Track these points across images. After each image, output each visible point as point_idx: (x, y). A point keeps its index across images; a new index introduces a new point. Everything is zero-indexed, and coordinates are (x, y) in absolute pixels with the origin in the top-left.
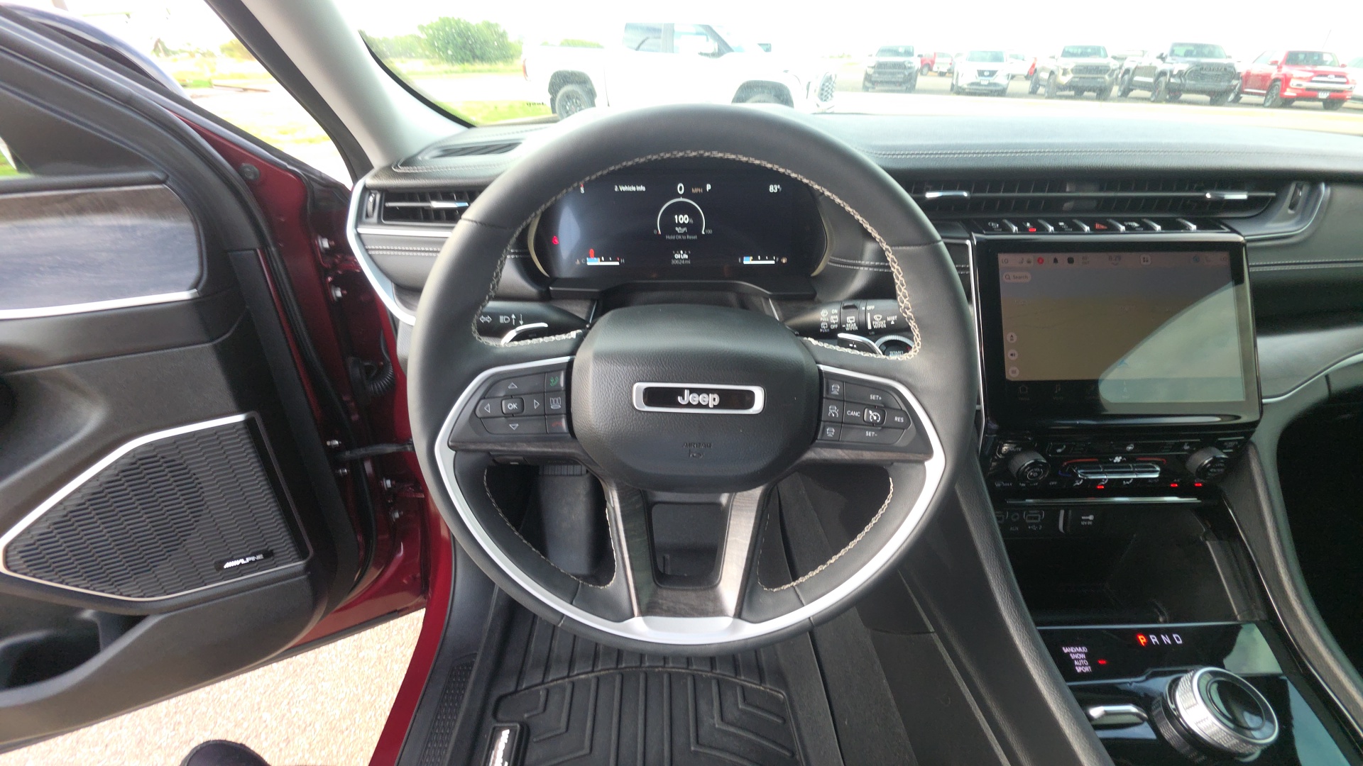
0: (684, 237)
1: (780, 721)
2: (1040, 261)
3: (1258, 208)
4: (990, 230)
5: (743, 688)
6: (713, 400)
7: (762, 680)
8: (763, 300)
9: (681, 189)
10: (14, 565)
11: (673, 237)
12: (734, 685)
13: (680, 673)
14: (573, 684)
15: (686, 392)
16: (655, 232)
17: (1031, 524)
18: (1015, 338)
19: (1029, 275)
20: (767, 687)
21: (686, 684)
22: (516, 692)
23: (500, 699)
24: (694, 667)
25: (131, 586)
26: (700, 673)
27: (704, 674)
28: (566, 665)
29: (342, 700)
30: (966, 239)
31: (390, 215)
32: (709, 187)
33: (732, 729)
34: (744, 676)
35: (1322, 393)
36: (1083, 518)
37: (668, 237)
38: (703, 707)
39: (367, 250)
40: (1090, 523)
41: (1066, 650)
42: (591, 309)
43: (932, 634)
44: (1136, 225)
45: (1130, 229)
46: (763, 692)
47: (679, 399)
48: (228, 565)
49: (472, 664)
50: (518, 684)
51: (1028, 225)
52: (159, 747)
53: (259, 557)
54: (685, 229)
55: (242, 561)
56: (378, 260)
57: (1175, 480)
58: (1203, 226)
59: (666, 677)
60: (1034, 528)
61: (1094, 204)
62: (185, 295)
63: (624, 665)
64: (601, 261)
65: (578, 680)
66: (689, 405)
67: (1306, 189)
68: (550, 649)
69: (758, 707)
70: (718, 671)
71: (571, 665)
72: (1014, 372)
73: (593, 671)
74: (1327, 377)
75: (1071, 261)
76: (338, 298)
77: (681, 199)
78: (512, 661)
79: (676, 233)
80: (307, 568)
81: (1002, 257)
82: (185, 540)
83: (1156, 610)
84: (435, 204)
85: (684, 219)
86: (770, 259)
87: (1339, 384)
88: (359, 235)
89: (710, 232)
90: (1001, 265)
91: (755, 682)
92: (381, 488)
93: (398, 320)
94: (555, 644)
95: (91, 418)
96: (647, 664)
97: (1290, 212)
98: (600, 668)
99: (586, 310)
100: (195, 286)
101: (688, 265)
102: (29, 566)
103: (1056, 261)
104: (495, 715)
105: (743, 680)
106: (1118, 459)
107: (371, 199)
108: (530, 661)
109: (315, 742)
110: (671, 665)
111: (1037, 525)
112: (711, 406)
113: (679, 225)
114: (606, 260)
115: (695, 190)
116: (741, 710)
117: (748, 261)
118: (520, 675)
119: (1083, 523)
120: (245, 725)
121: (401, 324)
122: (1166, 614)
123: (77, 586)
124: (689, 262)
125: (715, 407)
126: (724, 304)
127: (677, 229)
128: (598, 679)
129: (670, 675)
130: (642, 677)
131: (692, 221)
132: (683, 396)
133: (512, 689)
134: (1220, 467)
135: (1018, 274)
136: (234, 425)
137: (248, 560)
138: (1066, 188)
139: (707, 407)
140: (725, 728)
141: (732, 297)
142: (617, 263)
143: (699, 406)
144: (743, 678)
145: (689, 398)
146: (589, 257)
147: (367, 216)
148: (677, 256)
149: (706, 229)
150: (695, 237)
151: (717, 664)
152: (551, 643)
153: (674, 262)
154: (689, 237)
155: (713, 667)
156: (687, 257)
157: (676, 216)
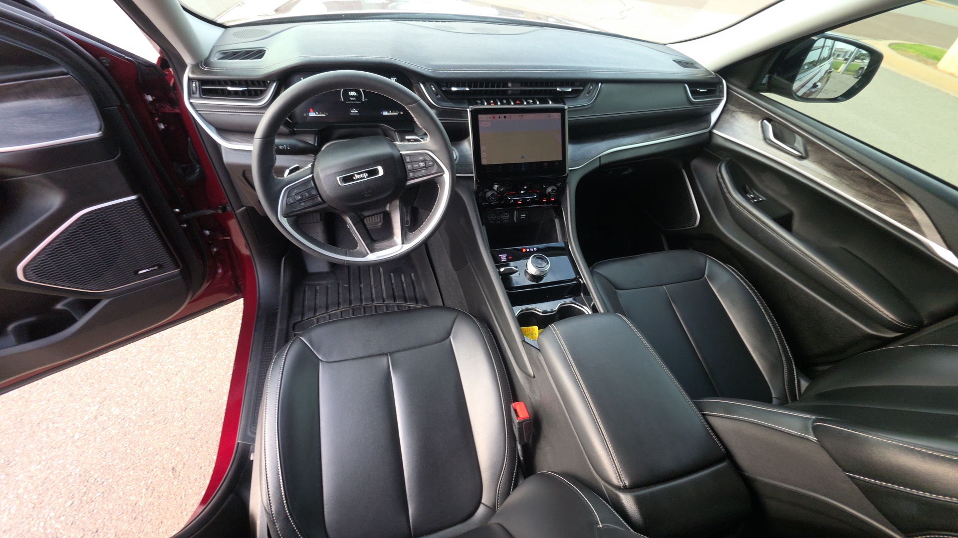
0: (354, 102)
2: (494, 117)
3: (576, 94)
4: (477, 104)
5: (409, 307)
6: (365, 175)
7: (417, 303)
8: (393, 132)
10: (29, 277)
11: (349, 102)
12: (404, 306)
13: (379, 305)
14: (330, 315)
15: (356, 175)
16: (340, 100)
17: (504, 220)
18: (485, 148)
19: (490, 124)
20: (419, 306)
21: (382, 309)
22: (302, 321)
23: (295, 324)
24: (387, 302)
25: (92, 285)
27: (390, 304)
28: (325, 309)
29: (195, 358)
30: (467, 108)
31: (206, 93)
34: (410, 302)
35: (597, 165)
36: (521, 216)
37: (347, 102)
39: (197, 111)
40: (523, 217)
41: (500, 256)
42: (315, 138)
43: (469, 263)
44: (531, 101)
45: (528, 103)
47: (354, 178)
48: (140, 272)
49: (277, 312)
50: (302, 318)
51: (492, 102)
52: (85, 395)
53: (156, 268)
54: (354, 99)
55: (147, 270)
56: (204, 116)
57: (545, 199)
58: (554, 101)
59: (373, 308)
60: (506, 221)
61: (517, 92)
62: (96, 135)
63: (353, 305)
64: (316, 114)
65: (332, 314)
66: (358, 179)
67: (594, 85)
68: (315, 304)
70: (398, 302)
71: (327, 308)
72: (484, 161)
73: (338, 309)
74: (600, 157)
75: (505, 117)
76: (163, 129)
78: (297, 309)
79: (350, 100)
80: (181, 272)
81: (480, 116)
82: (116, 260)
84: (229, 88)
85: (353, 94)
86: (395, 112)
87: (603, 161)
88: (191, 103)
89: (366, 100)
90: (480, 119)
91: (414, 303)
92: (204, 235)
93: (220, 145)
94: (317, 302)
95: (55, 200)
96: (364, 304)
97: (587, 95)
98: (342, 308)
99: (313, 139)
100: (100, 130)
101: (357, 115)
102: (38, 277)
103: (500, 117)
104: (294, 329)
105: (408, 304)
106: (522, 192)
107: (194, 85)
108: (306, 309)
109: (185, 378)
110: (376, 303)
111: (507, 220)
112: (365, 177)
113: (351, 96)
114: (319, 114)
117: (385, 113)
118: (303, 315)
119: (521, 218)
120: (137, 378)
121: (222, 147)
123: (63, 286)
124: (358, 114)
125: (367, 177)
126: (375, 134)
127: (351, 98)
128: (341, 312)
129: (375, 306)
130: (362, 309)
131: (358, 95)
132: (355, 177)
133: (300, 320)
134: (554, 193)
135: (486, 123)
136: (133, 200)
137: (150, 269)
138: (508, 85)
139: (364, 178)
141: (379, 131)
142: (325, 115)
143: (362, 178)
145: (357, 177)
146: (309, 112)
147: (193, 94)
148: (352, 111)
149: (364, 98)
150: (360, 102)
151: (397, 299)
152: (315, 301)
153: (351, 114)
154: (357, 102)
155: (395, 301)
156: (357, 112)
157: (350, 93)
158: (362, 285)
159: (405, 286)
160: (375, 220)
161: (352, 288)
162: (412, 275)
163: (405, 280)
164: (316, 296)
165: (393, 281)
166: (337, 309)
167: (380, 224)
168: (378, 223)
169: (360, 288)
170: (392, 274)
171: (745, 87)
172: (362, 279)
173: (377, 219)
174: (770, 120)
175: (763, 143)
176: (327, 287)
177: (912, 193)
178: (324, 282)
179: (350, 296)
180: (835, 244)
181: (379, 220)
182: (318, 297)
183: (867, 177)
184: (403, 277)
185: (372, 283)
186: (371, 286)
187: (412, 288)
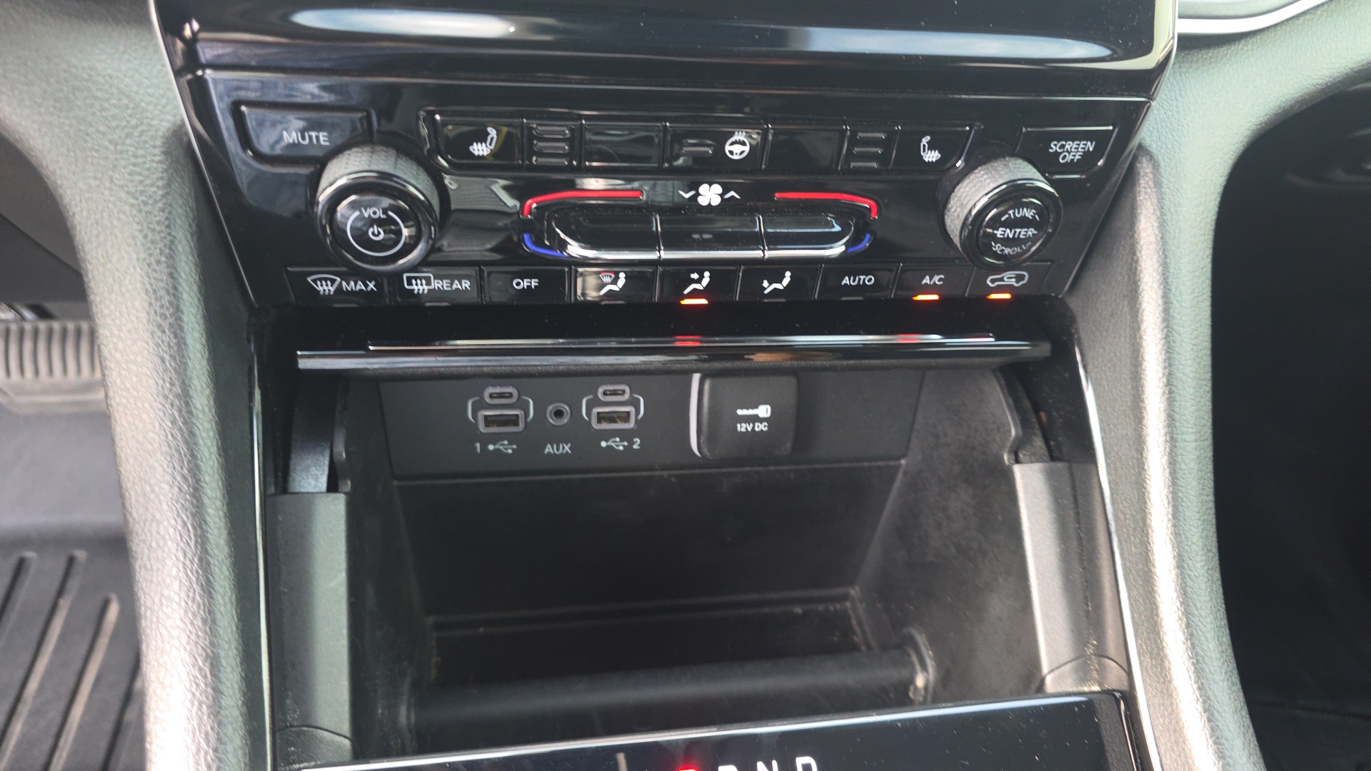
17: (608, 435)
36: (740, 412)
40: (761, 427)
57: (927, 280)
83: (915, 659)
119: (742, 427)
122: (931, 670)
134: (1024, 222)
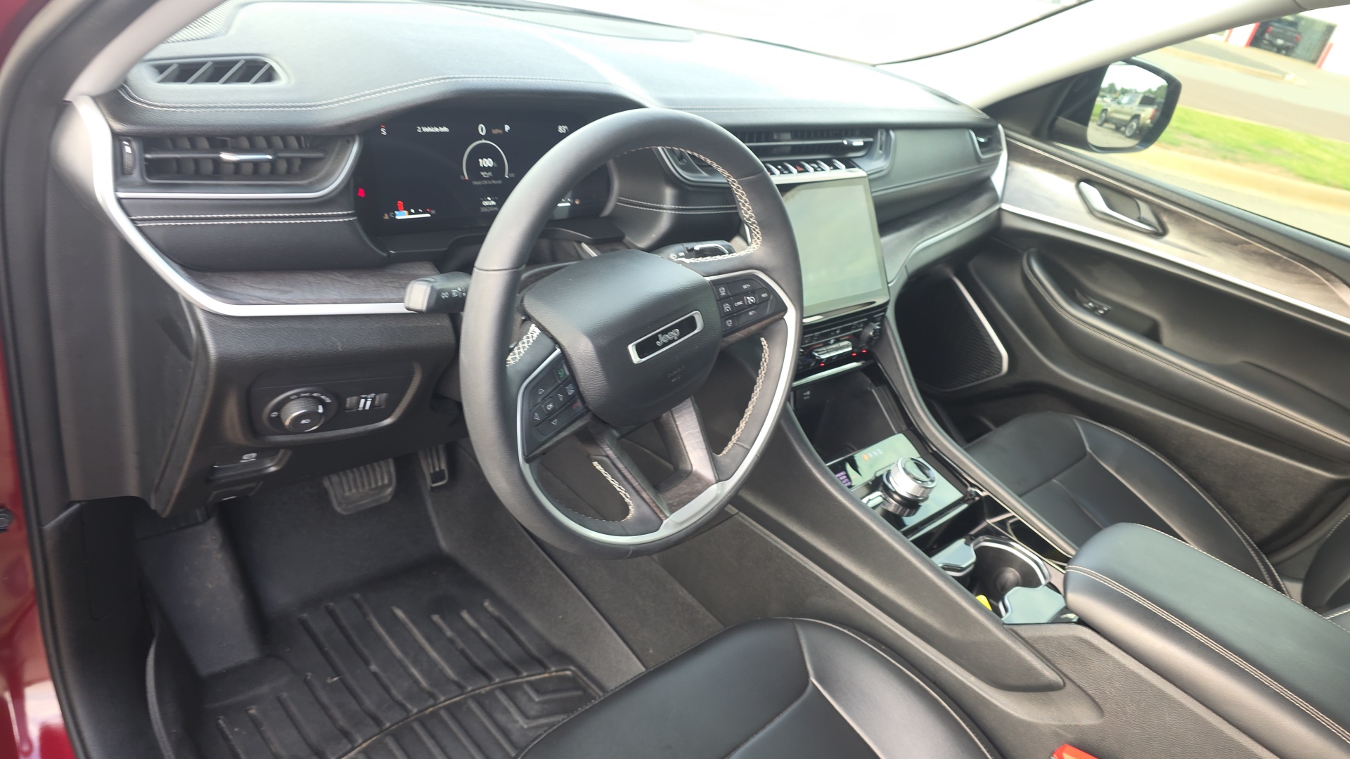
0: (490, 182)
1: (579, 693)
3: (867, 150)
5: (530, 683)
7: (546, 668)
8: (576, 244)
9: (482, 129)
11: (479, 183)
12: (519, 686)
13: (455, 702)
15: (660, 335)
16: (462, 178)
20: (553, 671)
21: (470, 710)
24: (470, 689)
26: (477, 692)
27: (483, 691)
31: (156, 172)
32: (507, 128)
33: (542, 721)
34: (526, 671)
37: (475, 183)
38: (501, 718)
39: (133, 221)
43: (736, 516)
46: (550, 677)
47: (658, 343)
54: (489, 174)
56: (152, 234)
61: (789, 149)
64: (410, 213)
67: (885, 135)
68: (274, 755)
69: (554, 691)
70: (497, 680)
71: (320, 754)
73: (353, 749)
77: (484, 141)
79: (482, 178)
84: (227, 156)
85: (487, 162)
88: (119, 201)
89: (513, 175)
91: (538, 671)
94: (274, 750)
96: (413, 711)
97: (880, 152)
98: (359, 740)
105: (527, 677)
106: (832, 342)
107: (127, 149)
110: (442, 699)
113: (484, 169)
114: (417, 212)
115: (495, 131)
116: (540, 703)
119: (805, 399)
124: (496, 209)
127: (482, 173)
128: (364, 752)
129: (447, 708)
130: (417, 727)
131: (495, 165)
132: (659, 340)
134: (877, 336)
140: (534, 723)
142: (428, 215)
143: (670, 342)
144: (525, 674)
145: (663, 339)
146: (398, 210)
147: (126, 176)
148: (485, 203)
149: (509, 172)
150: (500, 182)
151: (492, 674)
152: (270, 749)
153: (483, 210)
154: (494, 182)
155: (490, 679)
156: (493, 203)
157: (480, 160)
158: (374, 667)
159: (484, 635)
160: (376, 482)
161: (352, 682)
162: (486, 604)
163: (478, 621)
164: (261, 733)
165: (449, 633)
166: (349, 746)
167: (390, 490)
168: (384, 487)
169: (375, 674)
170: (436, 618)
171: (1029, 132)
172: (366, 652)
173: (383, 479)
174: (1089, 181)
175: (1089, 218)
176: (279, 699)
177: (1328, 267)
178: (264, 689)
179: (360, 703)
180: (1235, 359)
181: (386, 481)
182: (269, 734)
183: (1263, 251)
184: (465, 615)
185: (398, 654)
186: (400, 662)
187: (508, 637)
